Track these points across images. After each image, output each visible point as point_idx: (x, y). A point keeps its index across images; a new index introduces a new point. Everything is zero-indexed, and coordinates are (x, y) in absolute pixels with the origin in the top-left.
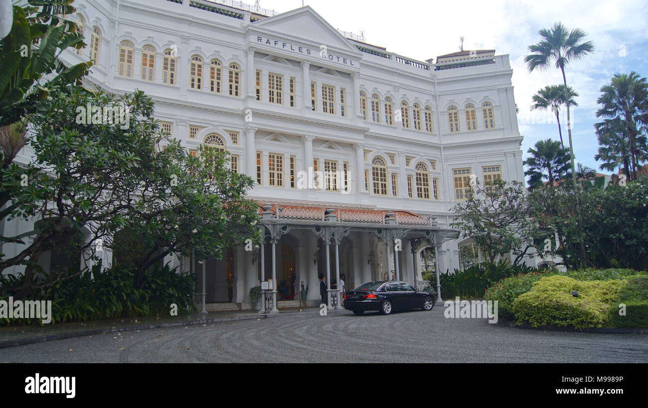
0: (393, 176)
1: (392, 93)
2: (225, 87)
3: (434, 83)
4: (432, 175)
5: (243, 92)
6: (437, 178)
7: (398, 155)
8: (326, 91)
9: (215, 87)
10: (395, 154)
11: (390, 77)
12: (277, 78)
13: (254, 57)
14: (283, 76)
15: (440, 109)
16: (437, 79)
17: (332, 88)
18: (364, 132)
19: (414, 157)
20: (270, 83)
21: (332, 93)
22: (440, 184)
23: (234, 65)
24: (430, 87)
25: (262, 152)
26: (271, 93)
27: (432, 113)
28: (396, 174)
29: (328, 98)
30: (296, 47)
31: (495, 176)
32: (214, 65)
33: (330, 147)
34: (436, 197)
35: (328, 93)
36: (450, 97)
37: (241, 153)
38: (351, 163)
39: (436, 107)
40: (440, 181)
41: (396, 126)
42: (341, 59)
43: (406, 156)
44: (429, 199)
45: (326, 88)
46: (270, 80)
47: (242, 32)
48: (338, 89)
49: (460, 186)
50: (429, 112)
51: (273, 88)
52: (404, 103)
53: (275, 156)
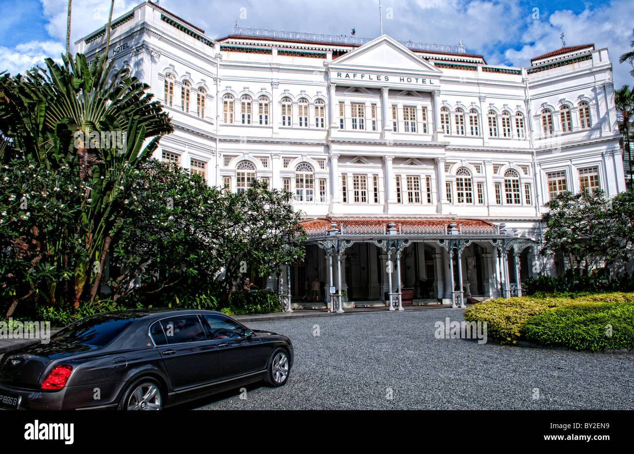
0: (480, 185)
1: (478, 104)
2: (312, 121)
3: (525, 88)
4: (523, 181)
5: (327, 124)
6: (529, 184)
7: (484, 164)
8: (407, 112)
9: (304, 122)
10: (481, 164)
11: (474, 89)
12: (359, 106)
13: (336, 91)
14: (364, 104)
15: (533, 113)
16: (530, 83)
17: (414, 108)
18: (444, 146)
19: (503, 165)
20: (352, 112)
21: (414, 113)
22: (532, 188)
23: (319, 100)
24: (521, 92)
25: (346, 174)
26: (354, 121)
27: (524, 118)
28: (482, 183)
29: (409, 117)
30: (374, 77)
31: (592, 177)
32: (302, 104)
33: (412, 164)
34: (528, 202)
35: (409, 114)
36: (544, 100)
37: (327, 176)
38: (433, 176)
39: (529, 112)
40: (532, 185)
41: (482, 136)
42: (420, 81)
43: (493, 164)
44: (520, 204)
45: (407, 109)
46: (352, 109)
47: (324, 70)
48: (419, 108)
49: (555, 189)
50: (521, 117)
51: (356, 116)
52: (492, 112)
53: (359, 177)
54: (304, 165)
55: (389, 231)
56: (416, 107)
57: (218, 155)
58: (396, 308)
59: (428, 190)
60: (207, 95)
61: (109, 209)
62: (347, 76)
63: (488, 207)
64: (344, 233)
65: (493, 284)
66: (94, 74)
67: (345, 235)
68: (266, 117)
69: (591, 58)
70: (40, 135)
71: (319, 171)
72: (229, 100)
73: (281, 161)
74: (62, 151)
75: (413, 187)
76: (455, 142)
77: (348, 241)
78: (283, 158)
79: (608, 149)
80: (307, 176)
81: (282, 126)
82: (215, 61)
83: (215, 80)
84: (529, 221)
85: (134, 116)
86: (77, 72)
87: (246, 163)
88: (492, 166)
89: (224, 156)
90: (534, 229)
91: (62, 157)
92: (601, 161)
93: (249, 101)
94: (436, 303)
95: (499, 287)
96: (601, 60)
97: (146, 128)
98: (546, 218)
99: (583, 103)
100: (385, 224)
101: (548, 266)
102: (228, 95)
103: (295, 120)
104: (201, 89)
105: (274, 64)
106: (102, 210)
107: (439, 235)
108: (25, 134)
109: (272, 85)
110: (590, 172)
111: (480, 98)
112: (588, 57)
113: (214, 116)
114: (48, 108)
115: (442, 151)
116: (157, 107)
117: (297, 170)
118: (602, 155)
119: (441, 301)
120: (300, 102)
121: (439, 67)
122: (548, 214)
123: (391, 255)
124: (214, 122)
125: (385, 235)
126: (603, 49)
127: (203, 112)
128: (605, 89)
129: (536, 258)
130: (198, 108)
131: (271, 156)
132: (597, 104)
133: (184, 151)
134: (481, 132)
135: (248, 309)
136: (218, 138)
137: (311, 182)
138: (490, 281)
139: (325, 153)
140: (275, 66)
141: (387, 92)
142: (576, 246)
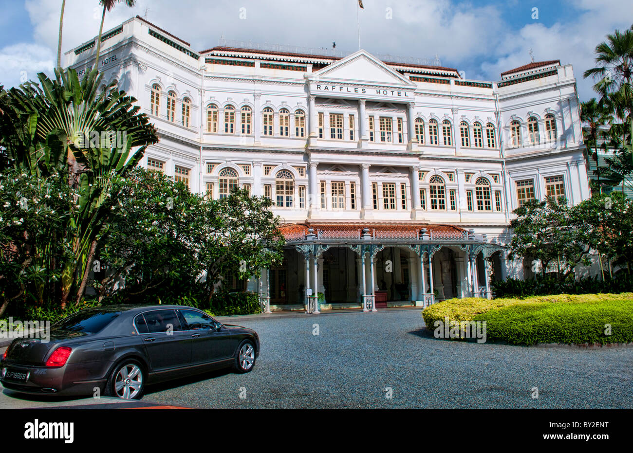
0: (452, 192)
1: (451, 115)
2: (292, 130)
3: (496, 100)
4: (494, 189)
5: (307, 133)
6: (500, 191)
7: (457, 172)
8: (384, 123)
9: (284, 132)
10: (453, 172)
11: (447, 101)
12: (338, 117)
13: (316, 102)
14: (342, 114)
15: (503, 125)
16: (500, 96)
17: (389, 119)
18: (417, 155)
19: (474, 173)
20: (331, 122)
21: (390, 123)
22: (502, 195)
23: (300, 111)
24: (492, 105)
25: (325, 181)
26: (333, 131)
27: (494, 129)
28: (455, 190)
29: (386, 128)
30: (352, 89)
31: (557, 186)
32: (282, 114)
33: (387, 172)
34: (498, 209)
35: (385, 125)
36: (513, 113)
37: (306, 183)
38: (408, 184)
39: (499, 124)
40: (502, 193)
41: (454, 146)
42: (396, 93)
43: (465, 173)
44: (491, 211)
45: (383, 120)
46: (331, 119)
47: (305, 82)
48: (395, 119)
49: (524, 197)
50: (492, 128)
51: (334, 126)
52: (464, 123)
53: (337, 184)
54: (284, 172)
55: (363, 236)
56: (391, 118)
57: (202, 162)
58: (370, 309)
59: (403, 197)
60: (192, 105)
61: (96, 214)
62: (326, 88)
63: (460, 213)
64: (321, 238)
65: (464, 287)
66: (84, 88)
67: (322, 240)
68: (249, 127)
69: (557, 74)
70: (32, 144)
71: (299, 179)
72: (213, 110)
73: (262, 169)
74: (53, 160)
75: (389, 194)
76: (428, 151)
77: (324, 246)
78: (264, 165)
79: (572, 159)
80: (287, 183)
81: (263, 135)
82: (199, 73)
83: (200, 91)
84: (499, 227)
85: (122, 127)
86: (68, 86)
87: (228, 170)
88: (464, 175)
89: (207, 163)
90: (503, 234)
91: (52, 166)
92: (566, 170)
93: (233, 111)
94: (409, 305)
95: (471, 290)
96: (566, 76)
97: (132, 138)
98: (514, 223)
99: (549, 115)
100: (359, 230)
101: (517, 270)
102: (213, 105)
103: (276, 130)
104: (186, 99)
105: (256, 76)
106: (89, 215)
107: (411, 240)
108: (18, 144)
109: (254, 96)
110: (556, 181)
111: (452, 110)
112: (554, 72)
113: (198, 125)
114: (39, 120)
115: (416, 159)
116: (143, 119)
117: (277, 177)
118: (567, 164)
119: (414, 303)
120: (281, 112)
121: (414, 80)
122: (516, 221)
123: (365, 259)
124: (198, 130)
125: (359, 239)
126: (567, 65)
127: (187, 121)
128: (569, 103)
129: (506, 263)
130: (183, 117)
131: (253, 164)
132: (562, 117)
133: (169, 159)
134: (454, 142)
135: (228, 311)
136: (202, 146)
137: (291, 189)
138: (462, 284)
139: (305, 161)
140: (257, 78)
141: (364, 103)
142: (540, 250)
